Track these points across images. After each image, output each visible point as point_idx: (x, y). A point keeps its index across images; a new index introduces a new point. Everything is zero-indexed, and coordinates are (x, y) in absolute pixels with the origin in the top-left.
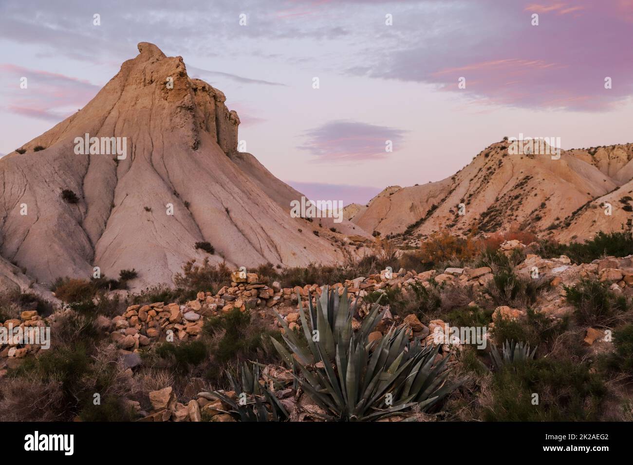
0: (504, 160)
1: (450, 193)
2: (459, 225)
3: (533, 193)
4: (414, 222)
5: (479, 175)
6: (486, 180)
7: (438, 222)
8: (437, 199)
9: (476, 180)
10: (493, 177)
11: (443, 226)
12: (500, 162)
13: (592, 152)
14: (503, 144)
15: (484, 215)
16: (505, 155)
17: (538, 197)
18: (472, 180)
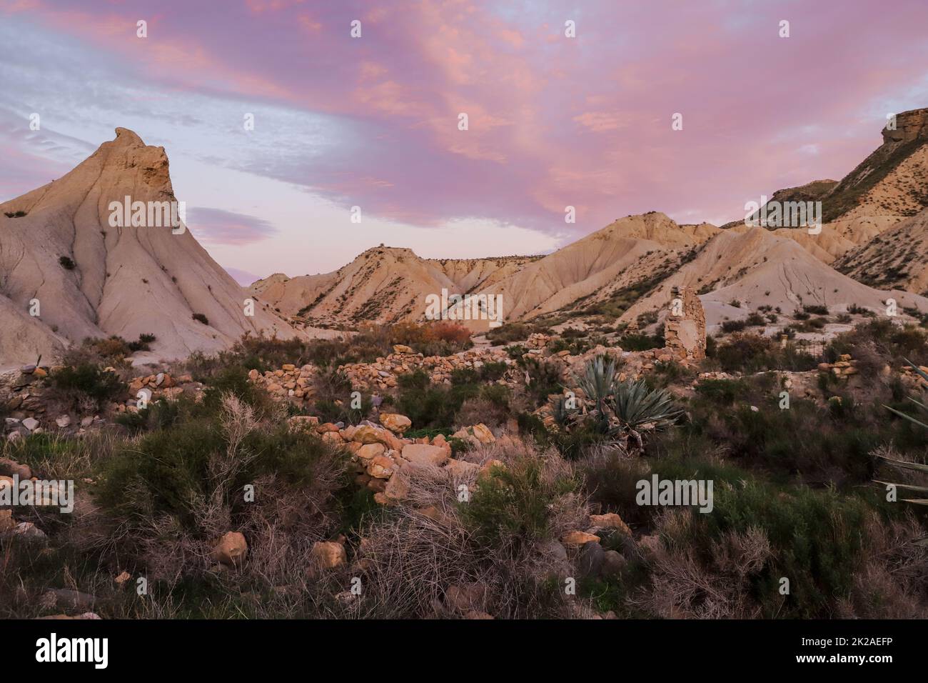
0: (381, 262)
1: (336, 284)
2: (344, 312)
3: (404, 291)
4: (305, 306)
5: (361, 272)
6: (366, 277)
7: (326, 308)
8: (323, 289)
9: (358, 276)
10: (372, 275)
11: (331, 311)
12: (378, 264)
13: (443, 263)
14: (380, 249)
15: (365, 305)
16: (382, 258)
17: (409, 295)
18: (354, 276)
